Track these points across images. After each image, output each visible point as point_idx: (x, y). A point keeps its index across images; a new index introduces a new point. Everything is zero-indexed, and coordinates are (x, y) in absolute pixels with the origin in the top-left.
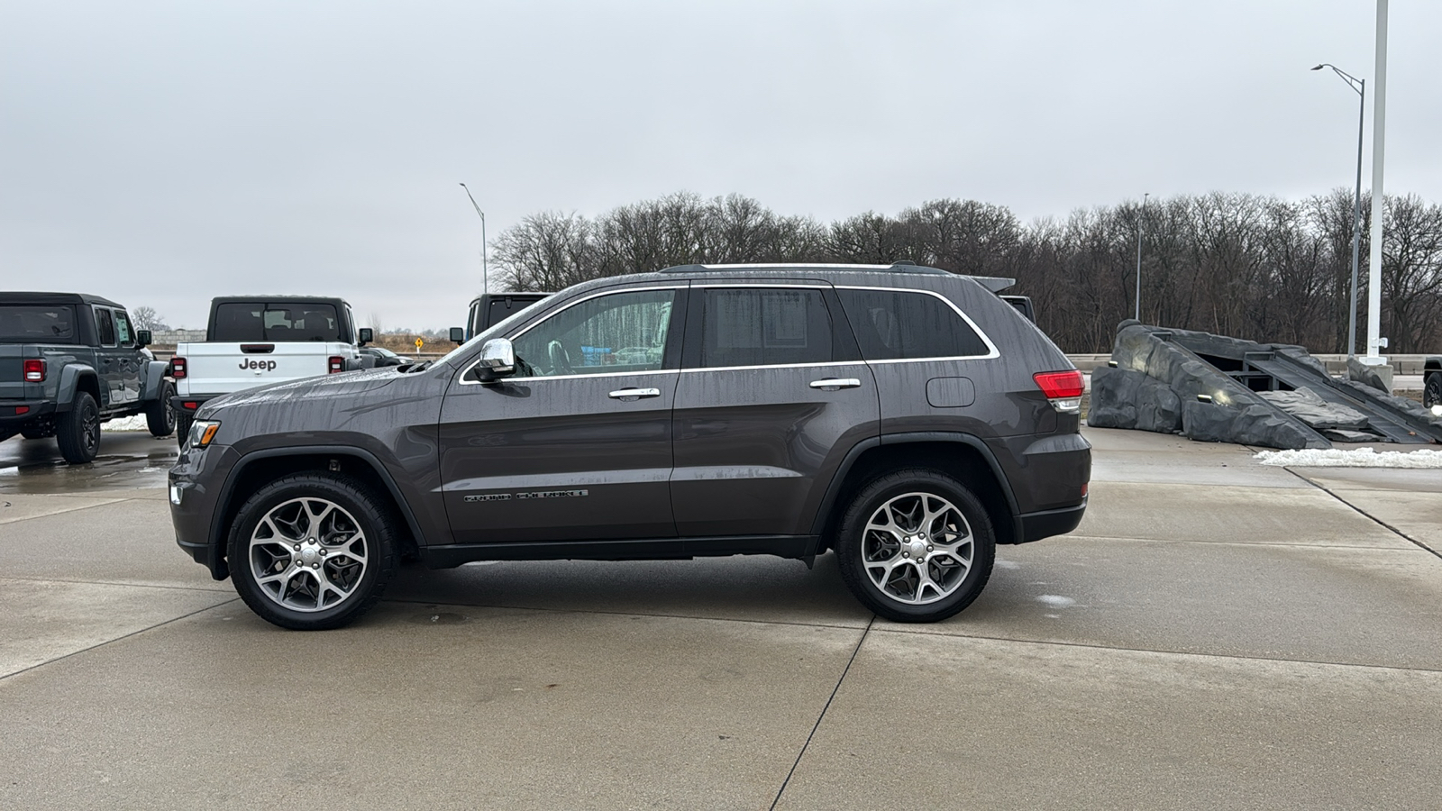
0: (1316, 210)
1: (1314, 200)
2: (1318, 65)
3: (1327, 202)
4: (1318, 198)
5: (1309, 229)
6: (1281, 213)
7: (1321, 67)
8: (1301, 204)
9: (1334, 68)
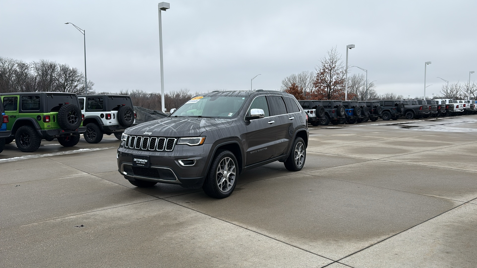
0: (34, 66)
1: (34, 63)
2: (67, 23)
3: (38, 64)
4: (35, 62)
5: (32, 72)
6: (22, 66)
7: (68, 23)
8: (29, 64)
9: (73, 25)
